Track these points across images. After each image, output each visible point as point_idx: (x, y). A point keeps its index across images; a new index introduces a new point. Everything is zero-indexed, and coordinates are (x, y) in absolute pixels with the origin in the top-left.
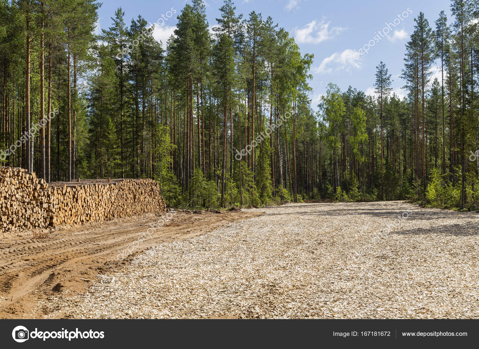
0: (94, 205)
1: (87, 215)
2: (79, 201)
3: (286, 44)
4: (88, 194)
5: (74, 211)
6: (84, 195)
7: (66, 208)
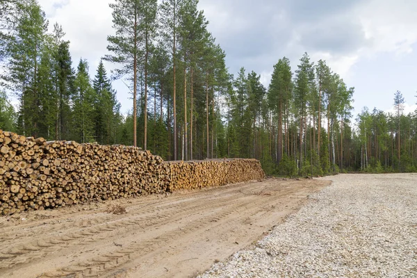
0: (210, 175)
1: (204, 182)
2: (197, 173)
3: (338, 83)
4: (205, 168)
5: (191, 180)
6: (201, 168)
7: (183, 178)
